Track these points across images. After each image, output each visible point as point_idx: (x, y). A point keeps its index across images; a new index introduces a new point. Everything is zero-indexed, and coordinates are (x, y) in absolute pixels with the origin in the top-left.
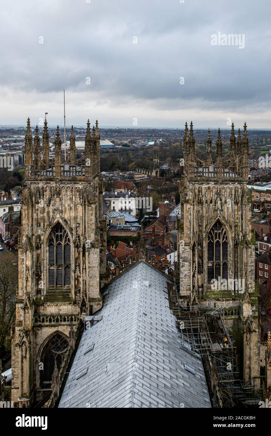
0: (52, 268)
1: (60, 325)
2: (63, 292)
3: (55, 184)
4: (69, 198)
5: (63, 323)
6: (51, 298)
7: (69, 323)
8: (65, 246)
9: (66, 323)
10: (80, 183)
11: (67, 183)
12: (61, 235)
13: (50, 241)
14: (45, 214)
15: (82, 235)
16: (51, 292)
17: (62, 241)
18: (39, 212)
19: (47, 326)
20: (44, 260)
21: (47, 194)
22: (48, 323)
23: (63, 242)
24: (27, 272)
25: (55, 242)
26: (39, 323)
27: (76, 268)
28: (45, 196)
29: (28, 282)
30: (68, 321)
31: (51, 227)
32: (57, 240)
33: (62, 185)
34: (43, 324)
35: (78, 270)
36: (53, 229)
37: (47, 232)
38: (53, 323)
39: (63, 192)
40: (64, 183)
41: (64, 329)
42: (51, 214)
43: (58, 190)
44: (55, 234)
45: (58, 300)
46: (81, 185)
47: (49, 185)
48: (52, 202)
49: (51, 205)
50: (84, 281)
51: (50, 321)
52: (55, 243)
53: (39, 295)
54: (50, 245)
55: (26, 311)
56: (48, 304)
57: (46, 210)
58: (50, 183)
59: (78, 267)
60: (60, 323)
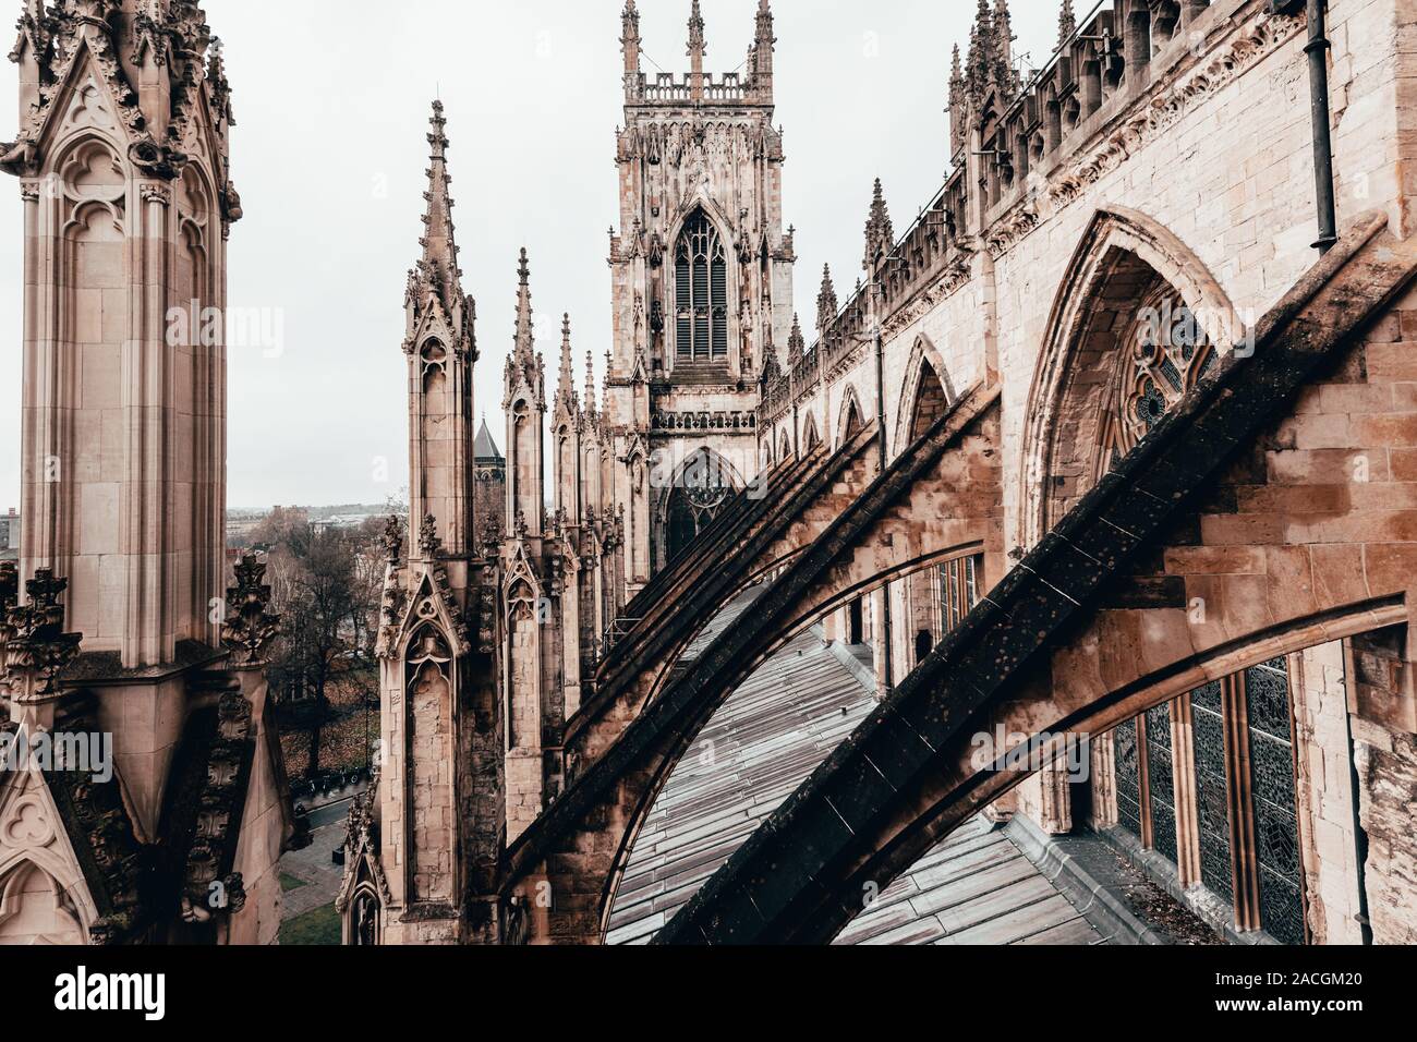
0: (684, 316)
1: (710, 434)
2: (710, 368)
3: (691, 116)
4: (722, 148)
5: (716, 430)
6: (686, 377)
7: (731, 429)
8: (713, 263)
9: (722, 430)
10: (749, 112)
11: (720, 114)
12: (704, 238)
13: (680, 251)
14: (670, 189)
15: (755, 231)
16: (684, 368)
17: (706, 253)
18: (655, 182)
19: (680, 436)
20: (668, 290)
21: (674, 140)
22: (683, 430)
23: (709, 253)
24: (638, 304)
25: (690, 252)
26: (662, 430)
27: (741, 308)
28: (668, 144)
29: (639, 328)
30: (728, 425)
31: (683, 214)
32: (695, 252)
33: (707, 120)
34: (671, 431)
35: (746, 310)
36: (687, 220)
37: (676, 226)
38: (693, 430)
39: (710, 134)
40: (713, 114)
41: (719, 444)
42: (682, 188)
43: (698, 127)
44: (689, 237)
45: (702, 381)
46: (749, 118)
47: (678, 119)
48: (685, 159)
49: (682, 167)
50: (766, 328)
51: (688, 427)
52: (691, 257)
53: (658, 372)
54: (681, 262)
55: (638, 391)
56: (680, 390)
57: (671, 179)
58: (680, 114)
59: (746, 306)
60: (709, 429)
